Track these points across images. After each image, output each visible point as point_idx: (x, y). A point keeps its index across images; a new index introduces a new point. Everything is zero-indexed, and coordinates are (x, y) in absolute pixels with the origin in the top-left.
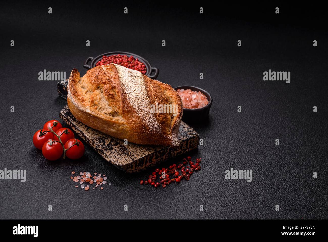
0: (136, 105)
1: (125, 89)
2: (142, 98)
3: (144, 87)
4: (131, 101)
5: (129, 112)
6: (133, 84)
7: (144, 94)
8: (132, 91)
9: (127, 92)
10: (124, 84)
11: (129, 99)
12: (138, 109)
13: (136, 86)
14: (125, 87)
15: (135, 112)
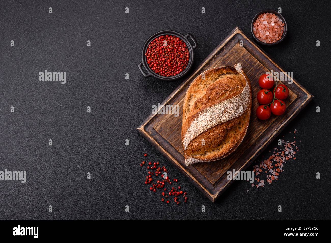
0: (193, 126)
1: (202, 114)
2: (199, 129)
3: (209, 127)
4: (194, 122)
5: (189, 123)
6: (209, 118)
7: (202, 129)
8: (202, 119)
9: (200, 116)
10: (206, 111)
11: (195, 119)
12: (191, 128)
13: (208, 121)
14: (204, 113)
15: (189, 127)
